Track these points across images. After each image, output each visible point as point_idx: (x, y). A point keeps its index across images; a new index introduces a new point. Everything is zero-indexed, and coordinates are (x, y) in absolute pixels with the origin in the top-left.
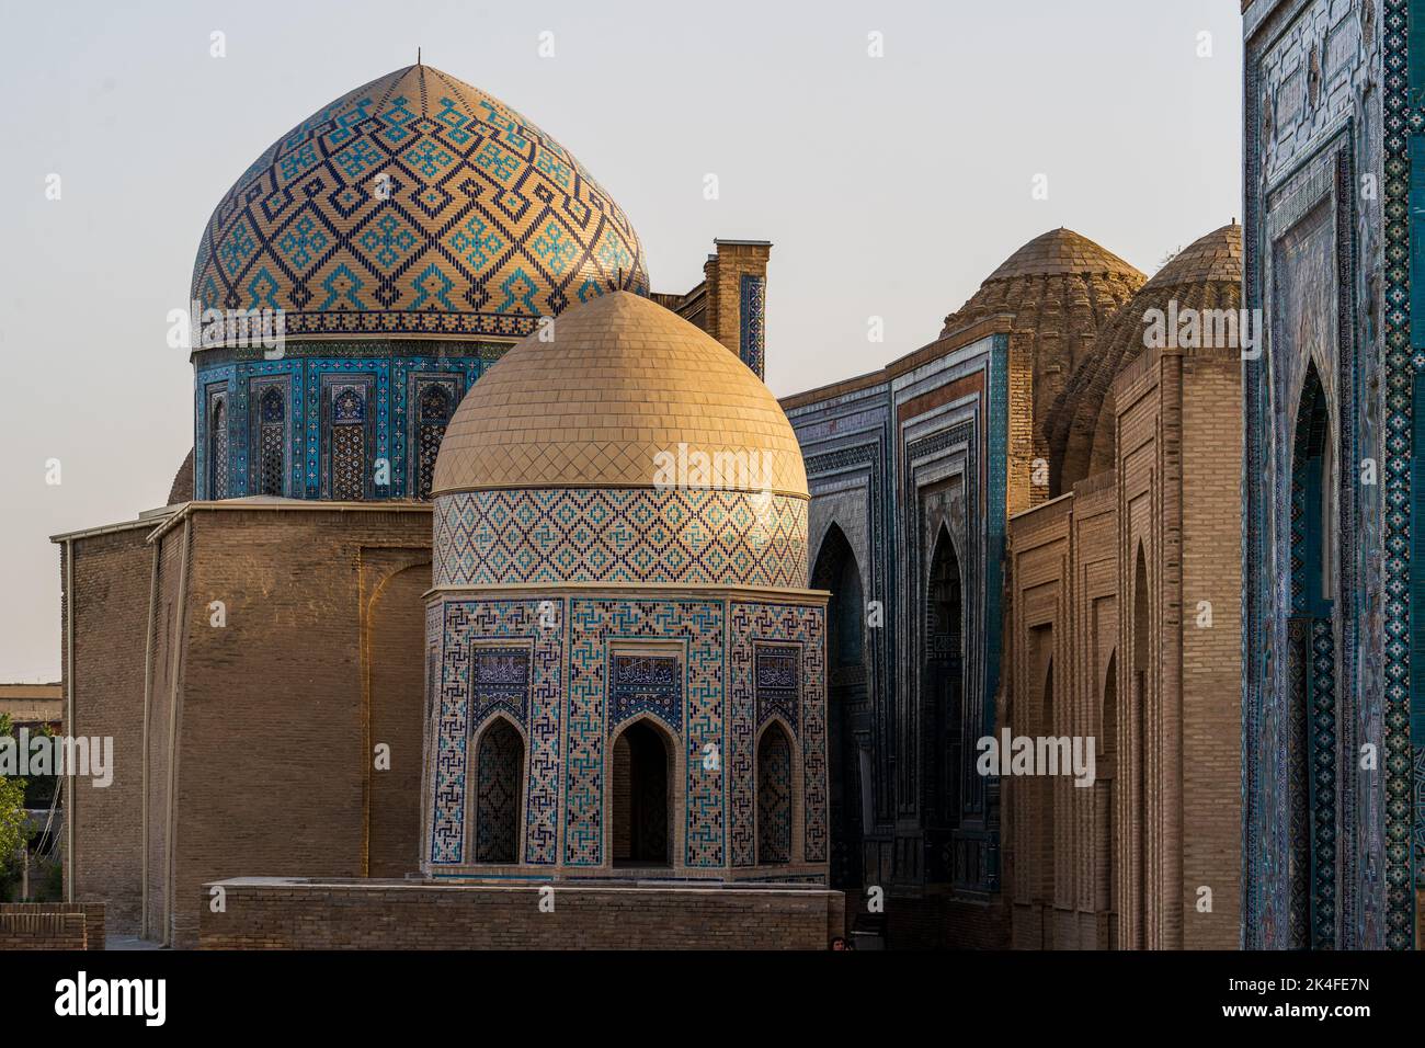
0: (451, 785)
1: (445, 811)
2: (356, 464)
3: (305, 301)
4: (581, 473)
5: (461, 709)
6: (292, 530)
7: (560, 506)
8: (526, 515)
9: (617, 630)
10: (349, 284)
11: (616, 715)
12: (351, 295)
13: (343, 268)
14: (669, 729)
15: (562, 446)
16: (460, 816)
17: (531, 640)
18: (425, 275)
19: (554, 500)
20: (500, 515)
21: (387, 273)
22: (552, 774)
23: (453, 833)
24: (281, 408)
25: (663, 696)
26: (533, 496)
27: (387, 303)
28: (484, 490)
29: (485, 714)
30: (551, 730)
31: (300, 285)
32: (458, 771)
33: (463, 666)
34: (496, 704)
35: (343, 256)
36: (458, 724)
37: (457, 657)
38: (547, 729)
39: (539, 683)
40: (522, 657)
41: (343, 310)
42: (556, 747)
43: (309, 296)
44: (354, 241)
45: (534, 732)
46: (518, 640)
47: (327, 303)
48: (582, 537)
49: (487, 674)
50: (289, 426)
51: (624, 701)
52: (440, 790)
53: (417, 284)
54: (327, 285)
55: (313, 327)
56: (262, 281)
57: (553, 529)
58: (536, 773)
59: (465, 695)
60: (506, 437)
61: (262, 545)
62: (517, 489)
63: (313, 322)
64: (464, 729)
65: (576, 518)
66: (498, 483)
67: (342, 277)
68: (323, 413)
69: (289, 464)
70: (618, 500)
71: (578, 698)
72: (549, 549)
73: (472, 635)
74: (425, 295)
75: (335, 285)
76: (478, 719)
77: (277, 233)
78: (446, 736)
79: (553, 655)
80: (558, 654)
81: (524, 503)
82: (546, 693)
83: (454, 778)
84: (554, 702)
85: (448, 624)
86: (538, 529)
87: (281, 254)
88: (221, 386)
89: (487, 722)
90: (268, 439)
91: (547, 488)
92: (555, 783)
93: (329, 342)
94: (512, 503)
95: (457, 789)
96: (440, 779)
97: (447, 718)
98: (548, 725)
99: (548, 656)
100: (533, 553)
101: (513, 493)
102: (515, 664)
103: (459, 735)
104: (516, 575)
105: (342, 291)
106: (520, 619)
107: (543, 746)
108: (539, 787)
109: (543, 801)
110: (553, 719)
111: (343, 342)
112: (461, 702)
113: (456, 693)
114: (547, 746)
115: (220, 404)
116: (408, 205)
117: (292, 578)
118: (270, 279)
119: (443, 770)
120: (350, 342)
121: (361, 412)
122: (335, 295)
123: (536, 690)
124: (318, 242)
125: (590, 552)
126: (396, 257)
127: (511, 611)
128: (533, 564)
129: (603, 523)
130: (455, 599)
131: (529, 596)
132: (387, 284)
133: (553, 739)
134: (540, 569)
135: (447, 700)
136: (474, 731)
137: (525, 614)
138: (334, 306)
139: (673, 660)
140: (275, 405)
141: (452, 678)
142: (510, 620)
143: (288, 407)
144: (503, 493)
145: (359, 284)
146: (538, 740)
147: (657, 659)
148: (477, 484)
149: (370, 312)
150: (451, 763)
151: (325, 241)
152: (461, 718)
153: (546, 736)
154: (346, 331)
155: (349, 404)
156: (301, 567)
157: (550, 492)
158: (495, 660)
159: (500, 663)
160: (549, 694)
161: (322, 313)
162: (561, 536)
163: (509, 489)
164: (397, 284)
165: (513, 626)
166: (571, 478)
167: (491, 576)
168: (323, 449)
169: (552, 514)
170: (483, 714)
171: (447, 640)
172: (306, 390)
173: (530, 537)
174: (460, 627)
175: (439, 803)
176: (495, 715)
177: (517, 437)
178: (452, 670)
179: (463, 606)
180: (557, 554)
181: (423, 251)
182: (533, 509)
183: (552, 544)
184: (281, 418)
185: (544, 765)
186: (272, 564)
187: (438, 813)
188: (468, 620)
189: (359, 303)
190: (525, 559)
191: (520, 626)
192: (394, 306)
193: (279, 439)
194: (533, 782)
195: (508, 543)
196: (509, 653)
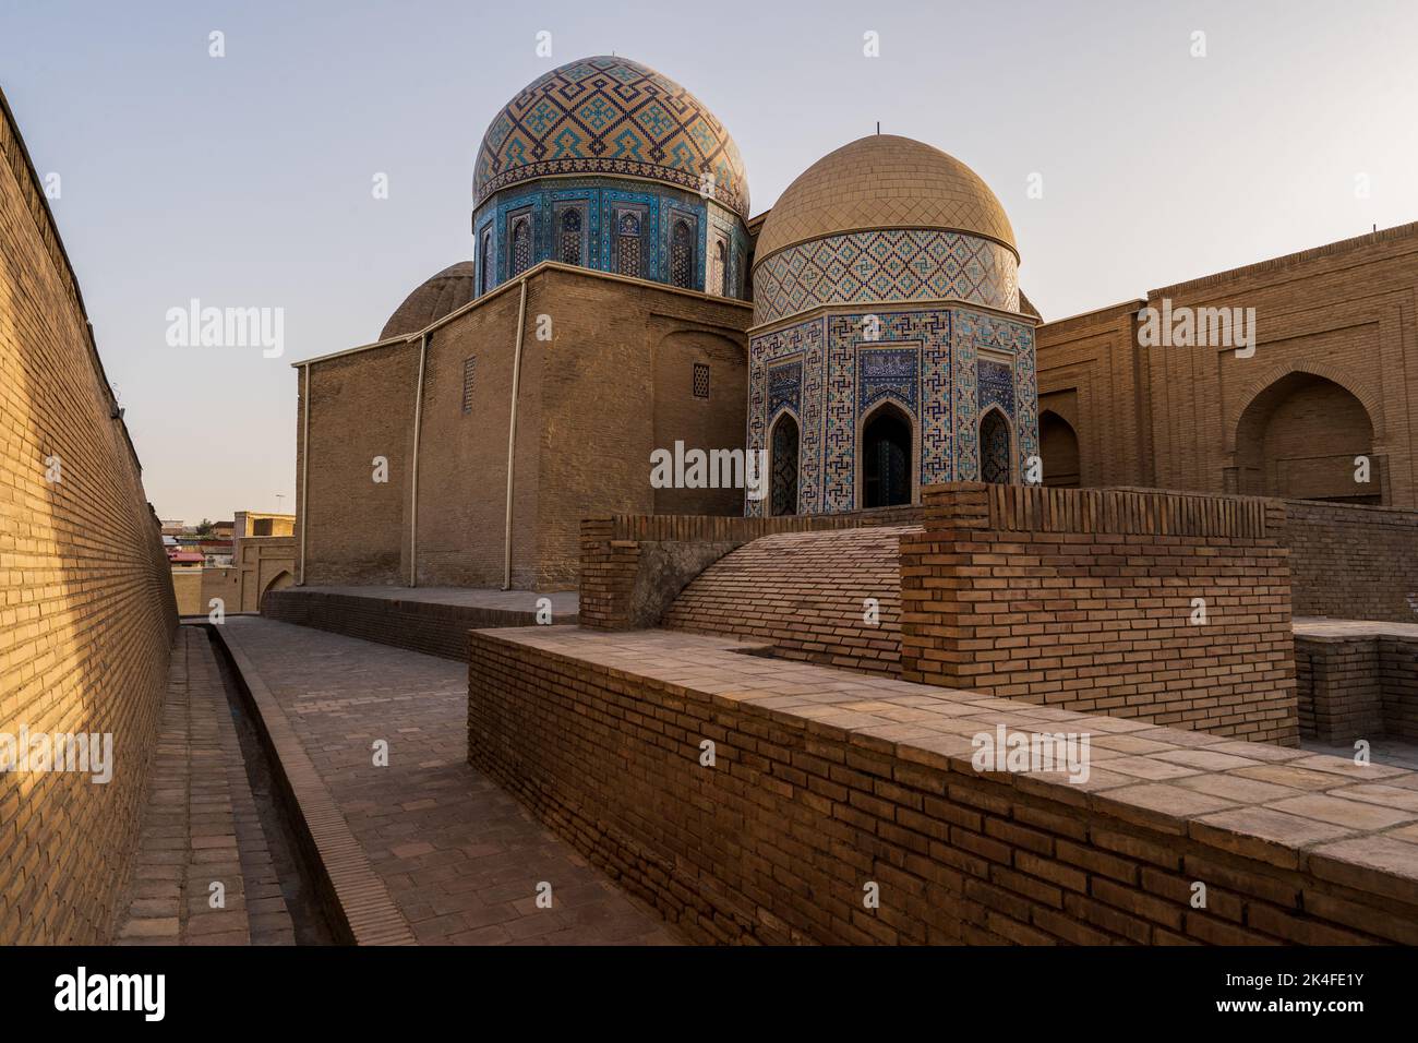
0: (841, 456)
1: (836, 477)
2: (634, 263)
3: (601, 151)
4: (949, 221)
5: (848, 397)
6: (609, 294)
7: (934, 244)
8: (906, 249)
9: (980, 339)
10: (633, 143)
11: (981, 404)
12: (634, 150)
13: (628, 132)
14: (1007, 417)
15: (933, 200)
16: (850, 479)
17: (919, 343)
18: (679, 147)
19: (930, 239)
20: (881, 250)
21: (658, 140)
22: (945, 445)
23: (844, 493)
24: (578, 223)
25: (1005, 392)
26: (912, 235)
27: (657, 160)
28: (862, 231)
29: (872, 400)
30: (942, 410)
31: (598, 140)
32: (847, 446)
33: (849, 364)
34: (883, 393)
35: (627, 124)
36: (846, 408)
37: (842, 357)
38: (937, 410)
39: (929, 374)
40: (908, 356)
41: (628, 159)
42: (948, 424)
43: (604, 147)
44: (635, 116)
45: (925, 413)
46: (905, 343)
47: (617, 153)
48: (951, 268)
49: (872, 370)
50: (586, 233)
51: (984, 393)
52: (829, 461)
53: (675, 151)
54: (617, 141)
55: (607, 168)
56: (567, 136)
57: (929, 260)
58: (928, 444)
59: (852, 386)
60: (881, 193)
61: (590, 301)
62: (897, 229)
63: (606, 165)
64: (851, 413)
65: (946, 254)
66: (879, 224)
67: (628, 138)
68: (613, 227)
69: (586, 259)
70: (974, 244)
71: (961, 386)
72: (928, 275)
73: (857, 340)
74: (679, 160)
75: (624, 142)
76: (864, 404)
77: (577, 107)
78: (834, 419)
79: (941, 354)
80: (947, 352)
81: (904, 240)
82: (936, 383)
83: (842, 451)
84: (945, 389)
85: (832, 333)
86: (917, 260)
87: (581, 119)
88: (523, 210)
89: (873, 407)
90: (567, 243)
91: (924, 229)
92: (948, 452)
93: (619, 179)
94: (893, 240)
95: (846, 459)
96: (829, 451)
97: (834, 404)
98: (939, 407)
99: (936, 354)
100: (913, 278)
101: (893, 233)
102: (902, 362)
103: (847, 417)
104: (899, 294)
105: (629, 147)
106: (906, 327)
107: (934, 423)
108: (932, 456)
109: (937, 466)
110: (944, 402)
111: (628, 180)
112: (847, 392)
113: (842, 385)
114: (939, 424)
115: (520, 223)
116: (665, 103)
117: (609, 327)
118: (572, 134)
119: (832, 444)
120: (632, 181)
121: (637, 229)
122: (623, 149)
123: (925, 380)
124: (610, 114)
125: (957, 280)
126: (662, 131)
127: (896, 321)
128: (915, 286)
129: (964, 260)
130: (838, 313)
131: (914, 310)
132: (658, 147)
133: (944, 418)
134: (920, 290)
135: (834, 391)
136: (860, 414)
137: (911, 323)
138: (623, 156)
139: (1008, 366)
140: (572, 221)
141: (838, 373)
142: (896, 327)
143: (585, 221)
144: (883, 233)
145: (639, 145)
146: (929, 418)
147: (1000, 365)
148: (857, 226)
149: (647, 164)
150: (840, 438)
151: (615, 114)
152: (847, 403)
153: (936, 416)
154: (630, 173)
155: (629, 223)
156: (614, 321)
157: (926, 233)
158: (881, 359)
159: (886, 361)
160: (937, 382)
161: (613, 160)
162: (936, 267)
163: (889, 230)
164: (663, 148)
165: (899, 332)
166: (942, 223)
167: (873, 295)
168: (613, 251)
169: (930, 249)
170: (870, 401)
171: (832, 344)
172: (600, 210)
173: (911, 266)
174: (843, 335)
175: (828, 470)
176: (883, 400)
177: (892, 193)
178: (838, 368)
179: (846, 318)
180: (933, 279)
181: (677, 132)
182: (912, 245)
183: (929, 272)
184: (578, 229)
185: (937, 438)
186: (597, 315)
187: (828, 478)
188: (852, 329)
189: (639, 156)
190: (907, 282)
191: (905, 332)
192: (661, 163)
193: (576, 243)
194: (925, 452)
195: (890, 270)
196: (896, 354)
